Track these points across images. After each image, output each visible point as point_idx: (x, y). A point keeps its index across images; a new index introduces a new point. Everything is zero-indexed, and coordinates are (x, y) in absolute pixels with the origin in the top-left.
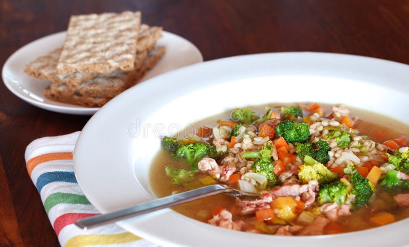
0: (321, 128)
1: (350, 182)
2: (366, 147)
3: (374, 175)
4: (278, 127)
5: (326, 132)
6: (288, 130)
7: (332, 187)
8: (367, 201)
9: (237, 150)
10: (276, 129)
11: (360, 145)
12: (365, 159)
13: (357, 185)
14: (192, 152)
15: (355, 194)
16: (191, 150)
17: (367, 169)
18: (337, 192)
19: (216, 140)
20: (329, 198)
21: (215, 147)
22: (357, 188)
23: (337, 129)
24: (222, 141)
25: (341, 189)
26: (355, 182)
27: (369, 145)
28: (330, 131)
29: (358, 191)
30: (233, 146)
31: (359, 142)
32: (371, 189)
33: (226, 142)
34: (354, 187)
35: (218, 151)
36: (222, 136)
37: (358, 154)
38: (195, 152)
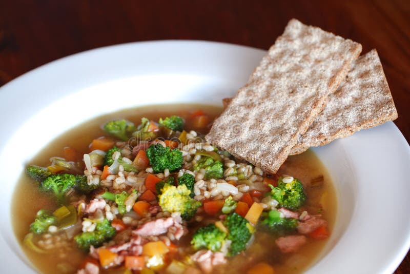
0: (194, 151)
1: (226, 226)
2: (243, 173)
3: (254, 213)
4: (150, 150)
5: (198, 157)
6: (159, 155)
7: (207, 233)
8: (245, 247)
9: (109, 183)
10: (147, 152)
11: (236, 172)
12: (246, 188)
13: (233, 230)
14: (60, 185)
15: (230, 239)
16: (59, 184)
17: (247, 205)
18: (212, 238)
19: (87, 170)
20: (203, 243)
21: (86, 178)
22: (234, 233)
23: (209, 156)
24: (94, 170)
25: (216, 236)
26: (230, 226)
27: (247, 171)
28: (202, 157)
29: (234, 236)
30: (105, 178)
31: (234, 167)
32: (249, 232)
33: (99, 172)
34: (230, 231)
35: (90, 184)
36: (95, 164)
37: (236, 184)
38: (63, 185)
